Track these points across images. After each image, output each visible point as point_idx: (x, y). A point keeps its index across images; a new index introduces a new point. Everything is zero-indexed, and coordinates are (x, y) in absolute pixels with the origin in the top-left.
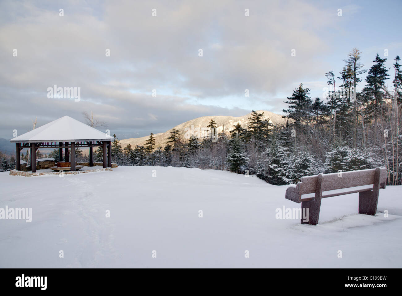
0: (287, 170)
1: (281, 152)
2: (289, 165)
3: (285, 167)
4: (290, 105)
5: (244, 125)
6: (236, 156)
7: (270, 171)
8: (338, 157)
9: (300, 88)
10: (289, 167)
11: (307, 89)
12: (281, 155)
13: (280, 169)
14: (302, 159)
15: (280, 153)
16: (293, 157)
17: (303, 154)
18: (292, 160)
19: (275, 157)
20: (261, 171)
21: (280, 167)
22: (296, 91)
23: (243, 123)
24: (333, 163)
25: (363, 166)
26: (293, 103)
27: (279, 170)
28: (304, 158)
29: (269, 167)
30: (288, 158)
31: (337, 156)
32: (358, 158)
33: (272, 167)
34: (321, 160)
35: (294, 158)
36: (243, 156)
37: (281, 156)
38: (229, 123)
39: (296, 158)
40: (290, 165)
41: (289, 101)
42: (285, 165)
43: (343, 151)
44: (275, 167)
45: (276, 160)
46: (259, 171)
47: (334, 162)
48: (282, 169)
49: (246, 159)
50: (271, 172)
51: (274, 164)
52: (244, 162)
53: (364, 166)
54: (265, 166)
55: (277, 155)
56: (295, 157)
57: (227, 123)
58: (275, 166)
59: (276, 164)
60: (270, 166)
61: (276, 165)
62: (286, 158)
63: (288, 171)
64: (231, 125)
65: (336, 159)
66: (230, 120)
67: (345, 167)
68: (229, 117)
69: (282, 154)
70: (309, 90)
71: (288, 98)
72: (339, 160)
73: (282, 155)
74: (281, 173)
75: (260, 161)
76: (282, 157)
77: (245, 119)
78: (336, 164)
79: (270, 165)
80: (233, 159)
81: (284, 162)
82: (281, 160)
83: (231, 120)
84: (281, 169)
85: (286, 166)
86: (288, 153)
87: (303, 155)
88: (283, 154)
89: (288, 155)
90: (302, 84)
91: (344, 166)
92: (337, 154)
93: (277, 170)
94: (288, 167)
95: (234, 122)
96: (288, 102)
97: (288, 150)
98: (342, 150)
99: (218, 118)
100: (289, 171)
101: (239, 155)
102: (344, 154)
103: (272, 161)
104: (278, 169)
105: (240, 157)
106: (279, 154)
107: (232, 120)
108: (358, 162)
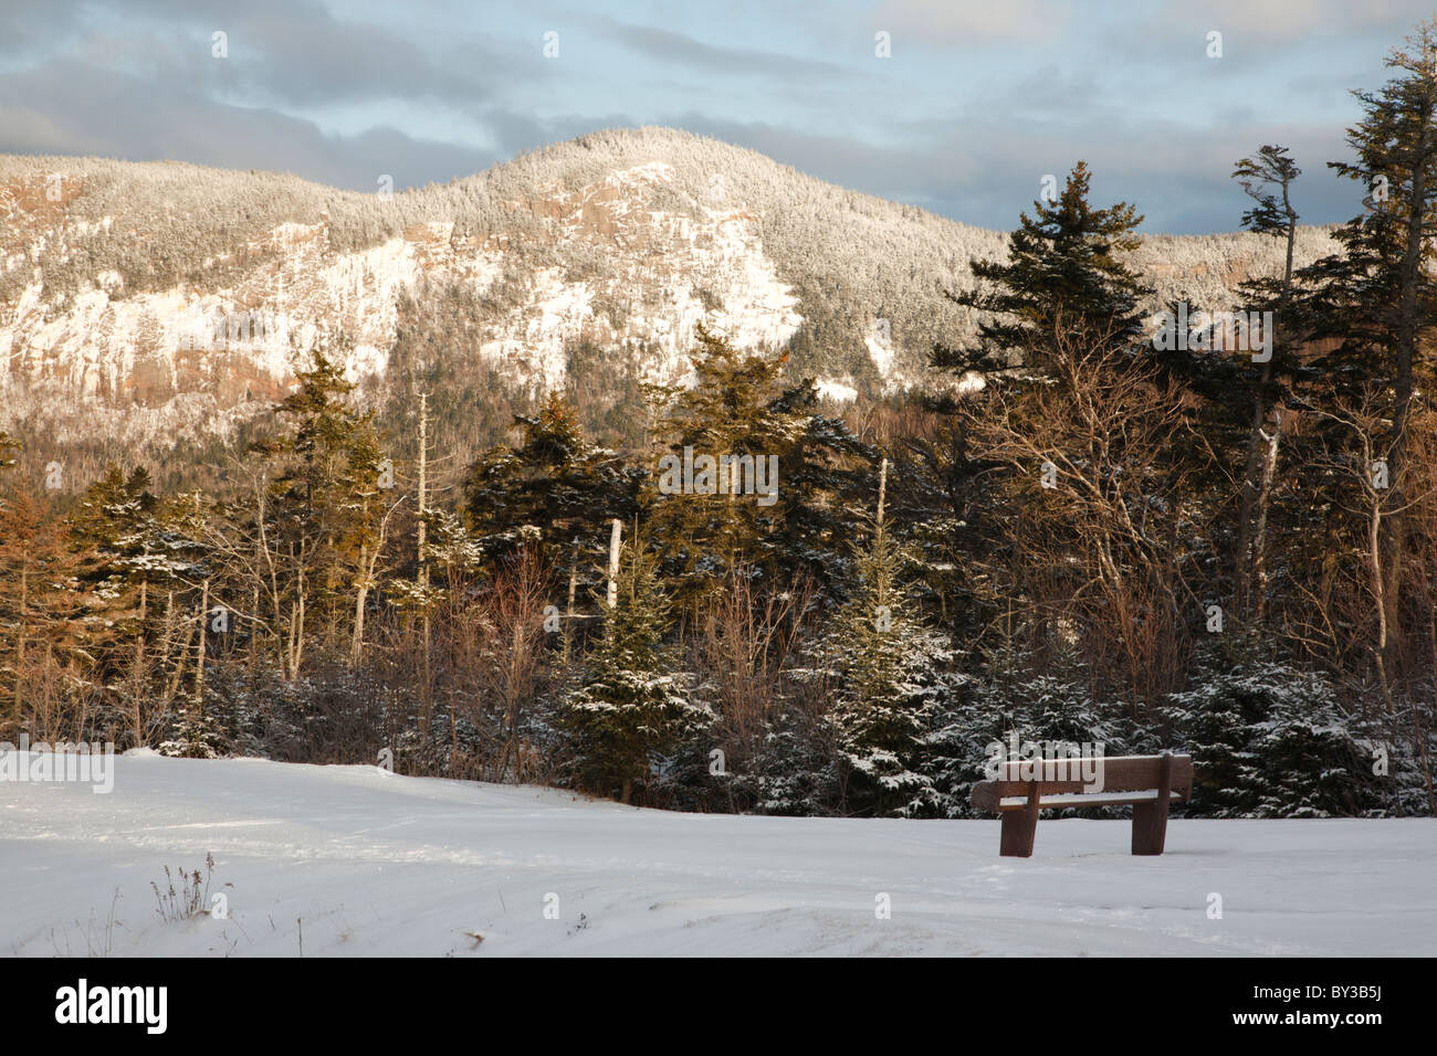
0: (955, 788)
1: (918, 677)
2: (963, 757)
3: (940, 766)
4: (989, 318)
5: (455, 293)
6: (626, 689)
7: (849, 792)
8: (1222, 722)
9: (1073, 197)
10: (963, 767)
11: (1118, 208)
12: (920, 691)
13: (909, 777)
14: (1042, 723)
15: (914, 681)
16: (991, 710)
17: (1047, 692)
18: (986, 724)
19: (885, 705)
20: (789, 790)
21: (912, 766)
22: (1036, 218)
23: (438, 272)
24: (1197, 749)
25: (1333, 771)
26: (1005, 304)
27: (905, 786)
28: (1056, 717)
29: (847, 764)
30: (962, 713)
31: (1218, 715)
32: (1317, 730)
33: (865, 765)
34: (1155, 732)
35: (996, 718)
36: (672, 692)
37: (917, 702)
38: (269, 253)
39: (1010, 715)
40: (969, 758)
41: (987, 288)
42: (941, 758)
43: (1254, 690)
44: (880, 765)
45: (891, 725)
46: (775, 793)
47: (1202, 747)
48: (925, 778)
49: (693, 708)
50: (860, 794)
51: (876, 750)
52: (681, 728)
53: (1338, 770)
54: (819, 762)
55: (894, 692)
56: (1006, 710)
57: (245, 262)
58: (879, 757)
59: (887, 746)
60: (854, 758)
61: (888, 756)
62: (949, 714)
63: (959, 792)
64: (289, 280)
65: (1211, 731)
66: (289, 228)
67: (1248, 773)
68: (267, 183)
69: (923, 684)
70: (1136, 215)
71: (979, 270)
72: (1229, 738)
73: (928, 696)
74: (917, 803)
75: (784, 727)
76: (928, 704)
77: (461, 221)
78: (1211, 755)
79: (852, 751)
80: (609, 707)
81: (933, 738)
82: (916, 723)
83: (299, 219)
84: (915, 777)
85: (950, 761)
86: (961, 678)
87: (1046, 697)
88: (929, 690)
89: (965, 694)
90: (1087, 170)
91: (1246, 769)
92: (1217, 705)
93: (892, 782)
94: (956, 765)
95: (336, 248)
96: (974, 295)
97: (960, 665)
98: (1249, 684)
99: (133, 186)
100: (967, 790)
101: (649, 685)
102: (1256, 706)
103: (863, 726)
104: (900, 778)
105: (658, 693)
106: (908, 689)
107: (303, 229)
108: (1312, 750)
